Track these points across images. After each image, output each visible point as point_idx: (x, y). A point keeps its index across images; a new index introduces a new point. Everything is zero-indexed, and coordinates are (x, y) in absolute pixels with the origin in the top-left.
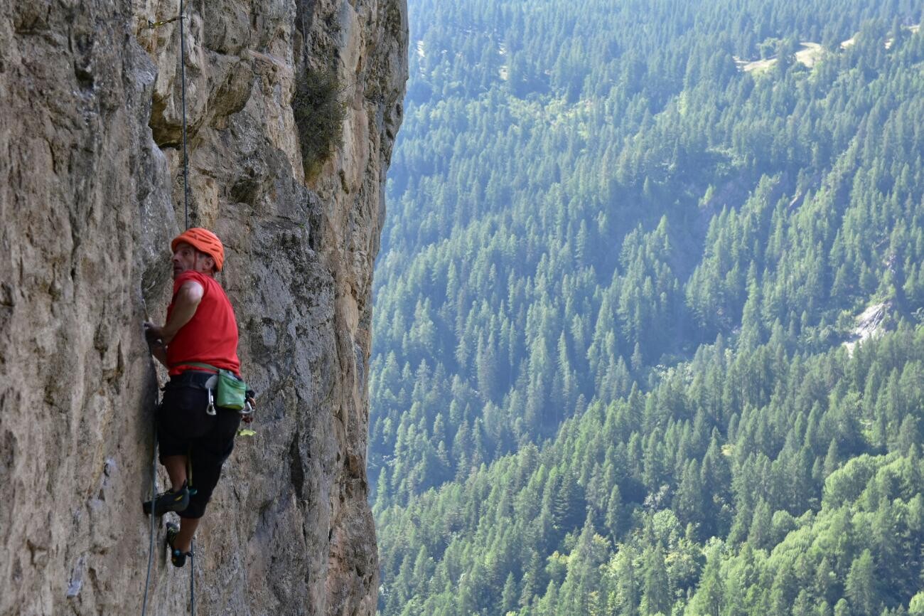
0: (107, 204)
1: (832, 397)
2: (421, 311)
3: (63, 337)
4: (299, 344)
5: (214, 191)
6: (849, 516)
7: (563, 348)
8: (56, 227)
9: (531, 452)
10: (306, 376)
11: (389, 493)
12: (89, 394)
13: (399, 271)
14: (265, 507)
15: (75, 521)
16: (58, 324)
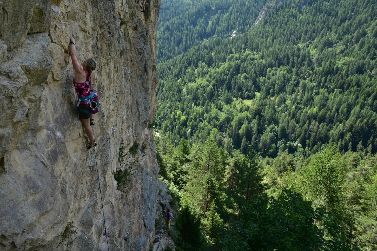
0: (114, 48)
1: (228, 45)
2: (166, 32)
3: (109, 69)
4: (145, 51)
5: (131, 30)
6: (230, 63)
7: (188, 38)
8: (107, 55)
9: (183, 54)
10: (146, 56)
11: (162, 61)
12: (114, 74)
13: (163, 25)
14: (141, 76)
15: (114, 91)
16: (109, 68)
